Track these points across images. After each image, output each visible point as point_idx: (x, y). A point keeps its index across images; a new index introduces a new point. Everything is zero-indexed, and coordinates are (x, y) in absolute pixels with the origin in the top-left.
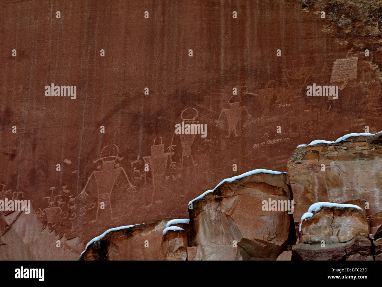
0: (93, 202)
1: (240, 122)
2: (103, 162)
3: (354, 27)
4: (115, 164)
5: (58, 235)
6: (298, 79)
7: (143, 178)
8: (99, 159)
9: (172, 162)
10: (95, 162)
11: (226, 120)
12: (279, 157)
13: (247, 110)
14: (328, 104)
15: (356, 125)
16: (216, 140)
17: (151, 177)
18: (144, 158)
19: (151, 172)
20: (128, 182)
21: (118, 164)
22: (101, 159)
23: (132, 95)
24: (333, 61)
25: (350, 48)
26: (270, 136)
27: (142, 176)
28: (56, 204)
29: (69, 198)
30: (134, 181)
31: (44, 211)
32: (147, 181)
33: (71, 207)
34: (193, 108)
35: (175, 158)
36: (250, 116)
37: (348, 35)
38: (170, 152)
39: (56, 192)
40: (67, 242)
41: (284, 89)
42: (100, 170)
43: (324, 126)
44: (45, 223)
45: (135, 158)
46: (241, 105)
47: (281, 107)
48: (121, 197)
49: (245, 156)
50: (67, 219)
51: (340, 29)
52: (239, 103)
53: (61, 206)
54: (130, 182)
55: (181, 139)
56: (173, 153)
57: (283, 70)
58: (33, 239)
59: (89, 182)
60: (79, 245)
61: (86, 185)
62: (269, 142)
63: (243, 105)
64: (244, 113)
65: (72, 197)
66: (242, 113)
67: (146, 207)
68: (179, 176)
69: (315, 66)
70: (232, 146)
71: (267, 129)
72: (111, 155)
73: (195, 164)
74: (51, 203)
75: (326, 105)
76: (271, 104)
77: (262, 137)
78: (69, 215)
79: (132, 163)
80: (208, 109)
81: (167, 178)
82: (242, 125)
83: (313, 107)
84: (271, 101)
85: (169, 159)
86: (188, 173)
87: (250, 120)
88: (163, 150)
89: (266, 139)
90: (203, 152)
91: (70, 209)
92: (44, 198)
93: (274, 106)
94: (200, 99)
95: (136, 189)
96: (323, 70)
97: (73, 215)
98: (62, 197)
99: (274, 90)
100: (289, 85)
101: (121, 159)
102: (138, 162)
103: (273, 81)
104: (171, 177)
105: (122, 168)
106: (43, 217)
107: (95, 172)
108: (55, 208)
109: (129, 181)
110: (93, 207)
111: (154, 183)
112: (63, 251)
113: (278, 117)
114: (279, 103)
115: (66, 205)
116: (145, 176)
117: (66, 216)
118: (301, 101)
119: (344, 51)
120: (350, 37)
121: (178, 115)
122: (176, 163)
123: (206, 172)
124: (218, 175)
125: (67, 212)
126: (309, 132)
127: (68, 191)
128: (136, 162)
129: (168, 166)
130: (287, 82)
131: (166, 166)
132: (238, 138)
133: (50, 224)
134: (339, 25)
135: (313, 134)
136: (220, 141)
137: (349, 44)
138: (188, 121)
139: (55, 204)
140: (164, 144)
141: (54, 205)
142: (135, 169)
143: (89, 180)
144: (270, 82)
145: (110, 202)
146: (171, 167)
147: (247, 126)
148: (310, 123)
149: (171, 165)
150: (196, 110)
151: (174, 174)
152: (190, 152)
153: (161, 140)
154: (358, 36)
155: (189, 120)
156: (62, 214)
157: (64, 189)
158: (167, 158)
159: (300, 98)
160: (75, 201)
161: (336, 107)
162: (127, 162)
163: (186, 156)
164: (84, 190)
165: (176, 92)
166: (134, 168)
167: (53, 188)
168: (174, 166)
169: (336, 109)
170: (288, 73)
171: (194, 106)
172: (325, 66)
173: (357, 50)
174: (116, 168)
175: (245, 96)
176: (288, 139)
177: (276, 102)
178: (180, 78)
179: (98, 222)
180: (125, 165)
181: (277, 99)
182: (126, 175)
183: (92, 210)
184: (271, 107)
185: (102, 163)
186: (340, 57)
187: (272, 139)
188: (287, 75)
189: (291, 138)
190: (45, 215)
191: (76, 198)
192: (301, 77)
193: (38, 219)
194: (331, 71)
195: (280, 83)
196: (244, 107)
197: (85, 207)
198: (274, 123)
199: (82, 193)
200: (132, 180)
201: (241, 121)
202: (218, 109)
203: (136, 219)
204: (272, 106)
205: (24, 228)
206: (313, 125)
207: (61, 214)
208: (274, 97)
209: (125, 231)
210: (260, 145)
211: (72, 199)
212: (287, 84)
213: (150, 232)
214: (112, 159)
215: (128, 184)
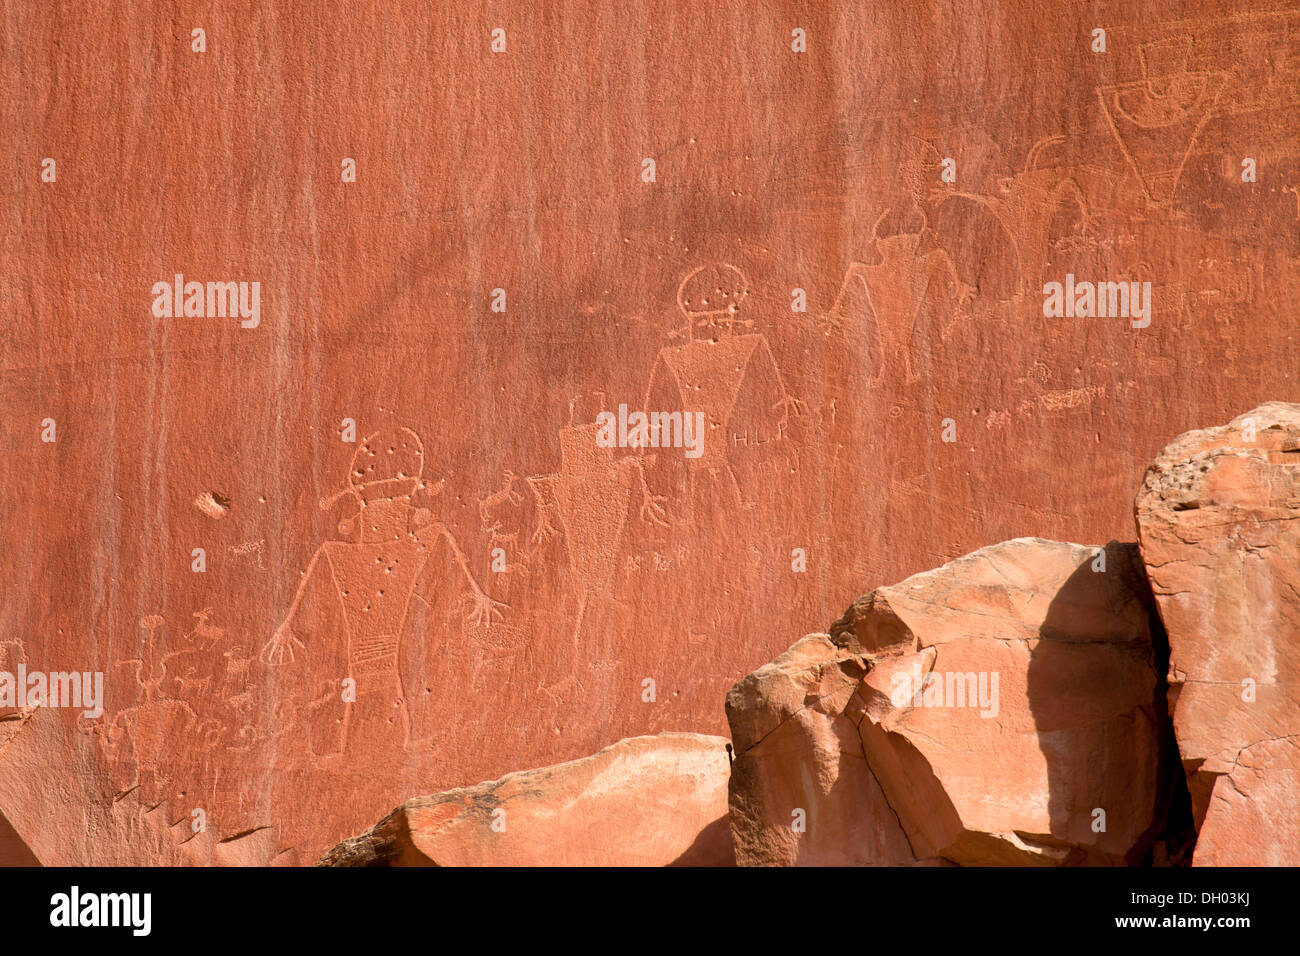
1: (927, 320)
2: (362, 503)
4: (411, 513)
6: (1163, 125)
7: (533, 567)
8: (343, 493)
9: (649, 497)
10: (325, 503)
13: (952, 265)
16: (829, 397)
17: (564, 562)
18: (530, 480)
19: (563, 539)
20: (468, 587)
21: (425, 511)
26: (1054, 376)
27: (525, 557)
28: (171, 689)
29: (226, 659)
31: (122, 719)
32: (549, 579)
33: (236, 701)
34: (728, 266)
35: (663, 481)
36: (965, 291)
38: (638, 450)
39: (171, 638)
41: (1105, 172)
42: (349, 538)
44: (125, 771)
45: (494, 485)
46: (928, 244)
47: (1098, 251)
50: (221, 750)
52: (915, 238)
53: (191, 694)
54: (479, 583)
56: (652, 457)
57: (1099, 90)
59: (307, 589)
61: (295, 604)
62: (1053, 401)
65: (237, 656)
66: (933, 279)
67: (549, 691)
68: (681, 554)
70: (897, 423)
71: (1043, 344)
72: (394, 473)
73: (744, 500)
76: (1053, 238)
77: (1021, 380)
78: (226, 735)
79: (482, 504)
81: (633, 562)
82: (935, 326)
83: (1236, 245)
84: (1054, 224)
85: (635, 481)
87: (969, 308)
89: (1038, 388)
90: (777, 450)
91: (232, 710)
93: (1068, 245)
96: (1275, 82)
97: (243, 731)
98: (191, 657)
99: (1064, 176)
100: (1126, 153)
101: (437, 488)
102: (507, 501)
103: (1059, 137)
104: (649, 561)
105: (441, 528)
106: (114, 745)
107: (327, 545)
108: (165, 703)
109: (473, 583)
110: (328, 697)
115: (211, 691)
116: (540, 558)
117: (213, 736)
118: (1183, 222)
121: (666, 294)
122: (664, 498)
125: (219, 722)
127: (217, 632)
128: (497, 498)
129: (632, 517)
130: (1119, 140)
131: (624, 512)
132: (920, 385)
133: (148, 776)
136: (845, 402)
138: (705, 317)
139: (163, 687)
141: (162, 695)
142: (498, 530)
143: (303, 583)
144: (1045, 141)
145: (395, 670)
146: (647, 517)
147: (958, 332)
148: (1221, 316)
149: (646, 511)
150: (738, 269)
151: (659, 547)
152: (723, 451)
153: (598, 402)
156: (199, 730)
157: (201, 624)
158: (627, 476)
159: (1177, 207)
160: (252, 673)
162: (465, 500)
164: (285, 626)
166: (489, 524)
167: (153, 621)
168: (658, 515)
170: (1124, 99)
171: (730, 253)
172: (1278, 64)
174: (419, 526)
176: (1132, 385)
177: (1076, 226)
180: (453, 512)
181: (1076, 218)
182: (459, 555)
184: (1051, 251)
185: (357, 508)
187: (1066, 387)
188: (1119, 109)
189: (1146, 381)
191: (253, 658)
192: (1181, 115)
195: (1091, 148)
196: (941, 251)
197: (297, 699)
199: (278, 636)
200: (486, 576)
201: (932, 312)
206: (1237, 321)
207: (194, 730)
208: (1064, 203)
209: (469, 801)
210: (1014, 414)
211: (235, 667)
212: (1117, 151)
213: (571, 803)
214: (397, 490)
215: (470, 595)
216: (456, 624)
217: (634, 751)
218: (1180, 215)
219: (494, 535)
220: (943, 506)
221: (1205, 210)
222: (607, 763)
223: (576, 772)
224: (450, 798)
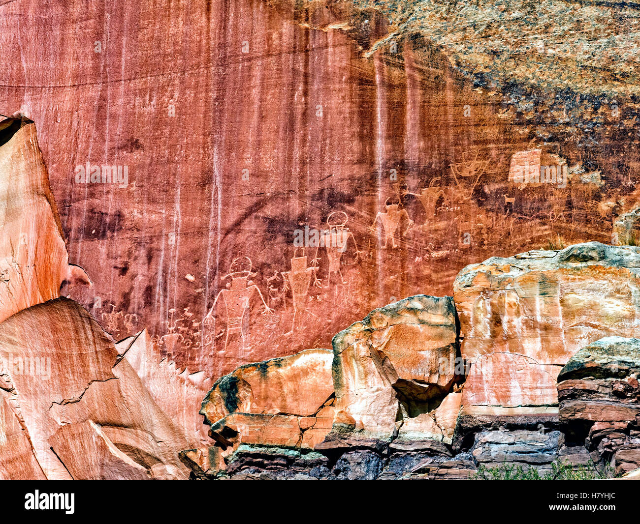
0: (221, 328)
1: (399, 230)
2: (233, 278)
3: (536, 111)
4: (247, 282)
5: (180, 369)
6: (468, 175)
7: (281, 299)
8: (227, 276)
9: (316, 279)
10: (223, 278)
11: (383, 227)
12: (446, 273)
13: (407, 214)
14: (506, 207)
15: (540, 234)
16: (370, 252)
17: (291, 297)
18: (282, 273)
19: (291, 291)
20: (263, 304)
21: (251, 281)
22: (231, 274)
23: (268, 194)
24: (511, 155)
25: (532, 138)
26: (435, 247)
27: (280, 295)
28: (177, 330)
29: (193, 322)
30: (270, 302)
31: (163, 338)
32: (286, 303)
33: (195, 334)
34: (342, 212)
35: (320, 275)
36: (411, 222)
37: (529, 122)
38: (314, 266)
39: (177, 315)
40: (191, 377)
41: (453, 189)
42: (229, 289)
43: (501, 235)
44: (163, 353)
45: (272, 274)
46: (401, 207)
47: (449, 211)
48: (255, 323)
49: (405, 272)
50: (190, 349)
51: (520, 114)
52: (397, 205)
53: (183, 332)
54: (266, 302)
55: (328, 250)
56: (318, 268)
57: (451, 165)
58: (149, 373)
59: (217, 303)
60: (205, 381)
61: (213, 307)
62: (435, 254)
63: (402, 209)
64: (403, 218)
65: (196, 322)
66: (402, 218)
67: (285, 335)
68: (326, 296)
69: (490, 160)
70: (389, 259)
71: (432, 238)
72: (243, 270)
73: (344, 281)
74: (172, 329)
75: (503, 208)
76: (436, 207)
77: (426, 248)
78: (192, 344)
79: (268, 280)
80: (360, 212)
81: (311, 298)
82: (401, 233)
83: (488, 211)
84: (437, 203)
85: (313, 274)
86: (336, 292)
87: (412, 227)
88: (306, 265)
89: (431, 251)
90: (354, 267)
91: (194, 337)
92: (163, 322)
93: (440, 209)
94: (350, 201)
95: (273, 312)
96: (500, 165)
97: (197, 343)
98: (183, 321)
99: (440, 189)
100: (458, 183)
101: (255, 275)
102: (275, 279)
103: (439, 178)
104: (316, 298)
105: (256, 286)
106: (161, 346)
107: (223, 291)
108: (175, 334)
110: (221, 334)
111: (294, 305)
112: (186, 388)
113: (445, 222)
114: (447, 206)
115: (188, 331)
116: (284, 296)
117: (188, 344)
118: (473, 204)
119: (525, 141)
120: (531, 123)
121: (324, 220)
122: (321, 280)
123: (358, 292)
124: (372, 295)
125: (190, 340)
126: (482, 242)
127: (190, 314)
128: (272, 278)
129: (312, 285)
130: (456, 180)
131: (309, 284)
132: (396, 249)
133: (169, 355)
134: (519, 110)
135: (488, 244)
136: (375, 253)
137: (531, 132)
139: (175, 330)
140: (306, 257)
141: (174, 332)
142: (272, 288)
143: (215, 301)
144: (435, 179)
145: (240, 327)
146: (316, 285)
147: (408, 234)
148: (483, 231)
149: (315, 283)
150: (345, 214)
151: (319, 294)
152: (338, 267)
153: (302, 251)
154: (541, 123)
155: (336, 226)
157: (186, 312)
158: (311, 273)
159: (472, 199)
160: (200, 327)
161: (516, 212)
162: (263, 279)
163: (333, 272)
164: (210, 313)
165: (321, 192)
166: (270, 286)
167: (172, 310)
168: (319, 284)
169: (515, 214)
170: (458, 168)
171: (343, 209)
172: (501, 160)
173: (540, 140)
174: (249, 286)
175: (405, 197)
176: (457, 250)
177: (443, 204)
178: (326, 174)
179: (227, 353)
180: (259, 282)
181: (443, 201)
182: (261, 294)
183: (220, 337)
184: (436, 211)
185: (232, 280)
186: (521, 149)
187: (437, 250)
188: (456, 170)
189: (461, 250)
190: (164, 343)
191: (200, 322)
192: (474, 173)
193: (155, 348)
194: (509, 165)
195: (448, 181)
196: (404, 210)
197: (212, 334)
198: (440, 231)
199: (208, 316)
200: (268, 301)
201: (401, 228)
202: (372, 212)
203: (273, 349)
204: (438, 209)
205: (139, 359)
206: (487, 233)
207: (183, 343)
208: (440, 198)
209: (259, 366)
210: (423, 258)
211: (195, 325)
212: (455, 183)
213: (289, 367)
214: (243, 275)
215: (263, 306)
216: (259, 314)
217: (308, 353)
218: (473, 201)
219: (271, 289)
220: (401, 284)
221: (479, 201)
222: (299, 357)
223: (290, 359)
224: (254, 365)
